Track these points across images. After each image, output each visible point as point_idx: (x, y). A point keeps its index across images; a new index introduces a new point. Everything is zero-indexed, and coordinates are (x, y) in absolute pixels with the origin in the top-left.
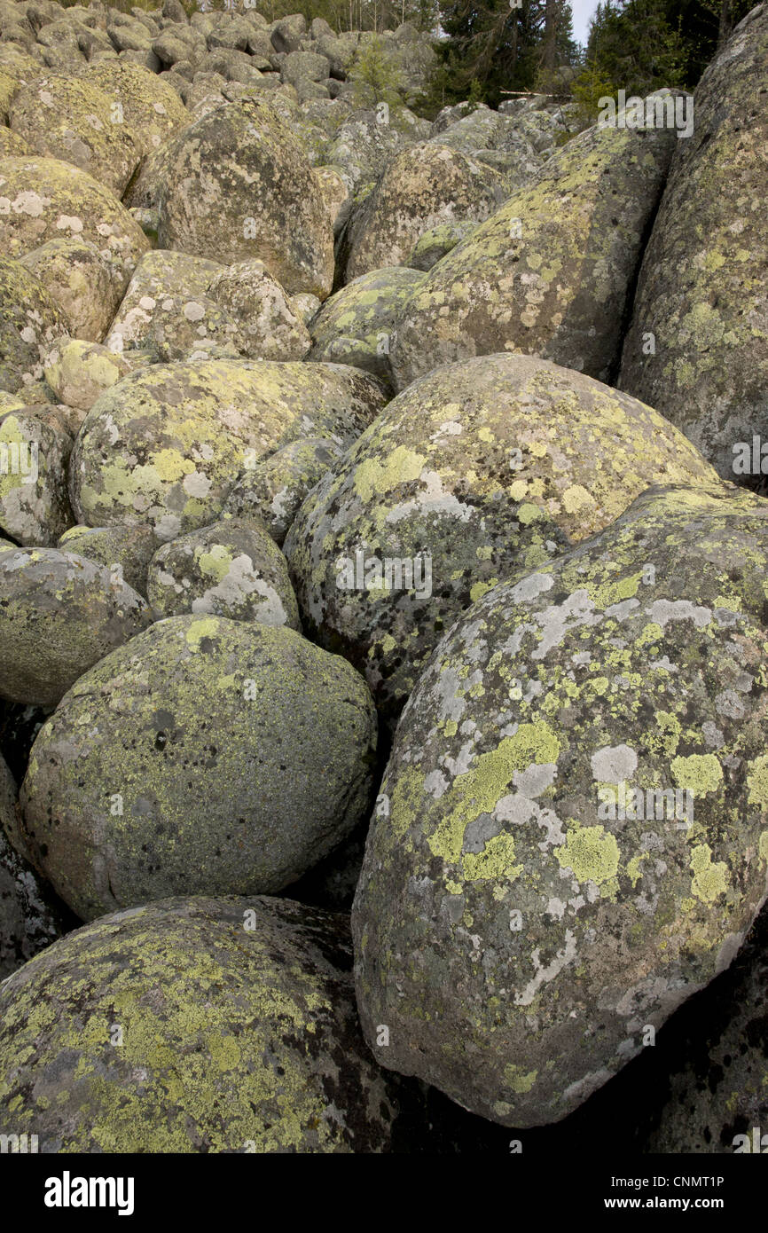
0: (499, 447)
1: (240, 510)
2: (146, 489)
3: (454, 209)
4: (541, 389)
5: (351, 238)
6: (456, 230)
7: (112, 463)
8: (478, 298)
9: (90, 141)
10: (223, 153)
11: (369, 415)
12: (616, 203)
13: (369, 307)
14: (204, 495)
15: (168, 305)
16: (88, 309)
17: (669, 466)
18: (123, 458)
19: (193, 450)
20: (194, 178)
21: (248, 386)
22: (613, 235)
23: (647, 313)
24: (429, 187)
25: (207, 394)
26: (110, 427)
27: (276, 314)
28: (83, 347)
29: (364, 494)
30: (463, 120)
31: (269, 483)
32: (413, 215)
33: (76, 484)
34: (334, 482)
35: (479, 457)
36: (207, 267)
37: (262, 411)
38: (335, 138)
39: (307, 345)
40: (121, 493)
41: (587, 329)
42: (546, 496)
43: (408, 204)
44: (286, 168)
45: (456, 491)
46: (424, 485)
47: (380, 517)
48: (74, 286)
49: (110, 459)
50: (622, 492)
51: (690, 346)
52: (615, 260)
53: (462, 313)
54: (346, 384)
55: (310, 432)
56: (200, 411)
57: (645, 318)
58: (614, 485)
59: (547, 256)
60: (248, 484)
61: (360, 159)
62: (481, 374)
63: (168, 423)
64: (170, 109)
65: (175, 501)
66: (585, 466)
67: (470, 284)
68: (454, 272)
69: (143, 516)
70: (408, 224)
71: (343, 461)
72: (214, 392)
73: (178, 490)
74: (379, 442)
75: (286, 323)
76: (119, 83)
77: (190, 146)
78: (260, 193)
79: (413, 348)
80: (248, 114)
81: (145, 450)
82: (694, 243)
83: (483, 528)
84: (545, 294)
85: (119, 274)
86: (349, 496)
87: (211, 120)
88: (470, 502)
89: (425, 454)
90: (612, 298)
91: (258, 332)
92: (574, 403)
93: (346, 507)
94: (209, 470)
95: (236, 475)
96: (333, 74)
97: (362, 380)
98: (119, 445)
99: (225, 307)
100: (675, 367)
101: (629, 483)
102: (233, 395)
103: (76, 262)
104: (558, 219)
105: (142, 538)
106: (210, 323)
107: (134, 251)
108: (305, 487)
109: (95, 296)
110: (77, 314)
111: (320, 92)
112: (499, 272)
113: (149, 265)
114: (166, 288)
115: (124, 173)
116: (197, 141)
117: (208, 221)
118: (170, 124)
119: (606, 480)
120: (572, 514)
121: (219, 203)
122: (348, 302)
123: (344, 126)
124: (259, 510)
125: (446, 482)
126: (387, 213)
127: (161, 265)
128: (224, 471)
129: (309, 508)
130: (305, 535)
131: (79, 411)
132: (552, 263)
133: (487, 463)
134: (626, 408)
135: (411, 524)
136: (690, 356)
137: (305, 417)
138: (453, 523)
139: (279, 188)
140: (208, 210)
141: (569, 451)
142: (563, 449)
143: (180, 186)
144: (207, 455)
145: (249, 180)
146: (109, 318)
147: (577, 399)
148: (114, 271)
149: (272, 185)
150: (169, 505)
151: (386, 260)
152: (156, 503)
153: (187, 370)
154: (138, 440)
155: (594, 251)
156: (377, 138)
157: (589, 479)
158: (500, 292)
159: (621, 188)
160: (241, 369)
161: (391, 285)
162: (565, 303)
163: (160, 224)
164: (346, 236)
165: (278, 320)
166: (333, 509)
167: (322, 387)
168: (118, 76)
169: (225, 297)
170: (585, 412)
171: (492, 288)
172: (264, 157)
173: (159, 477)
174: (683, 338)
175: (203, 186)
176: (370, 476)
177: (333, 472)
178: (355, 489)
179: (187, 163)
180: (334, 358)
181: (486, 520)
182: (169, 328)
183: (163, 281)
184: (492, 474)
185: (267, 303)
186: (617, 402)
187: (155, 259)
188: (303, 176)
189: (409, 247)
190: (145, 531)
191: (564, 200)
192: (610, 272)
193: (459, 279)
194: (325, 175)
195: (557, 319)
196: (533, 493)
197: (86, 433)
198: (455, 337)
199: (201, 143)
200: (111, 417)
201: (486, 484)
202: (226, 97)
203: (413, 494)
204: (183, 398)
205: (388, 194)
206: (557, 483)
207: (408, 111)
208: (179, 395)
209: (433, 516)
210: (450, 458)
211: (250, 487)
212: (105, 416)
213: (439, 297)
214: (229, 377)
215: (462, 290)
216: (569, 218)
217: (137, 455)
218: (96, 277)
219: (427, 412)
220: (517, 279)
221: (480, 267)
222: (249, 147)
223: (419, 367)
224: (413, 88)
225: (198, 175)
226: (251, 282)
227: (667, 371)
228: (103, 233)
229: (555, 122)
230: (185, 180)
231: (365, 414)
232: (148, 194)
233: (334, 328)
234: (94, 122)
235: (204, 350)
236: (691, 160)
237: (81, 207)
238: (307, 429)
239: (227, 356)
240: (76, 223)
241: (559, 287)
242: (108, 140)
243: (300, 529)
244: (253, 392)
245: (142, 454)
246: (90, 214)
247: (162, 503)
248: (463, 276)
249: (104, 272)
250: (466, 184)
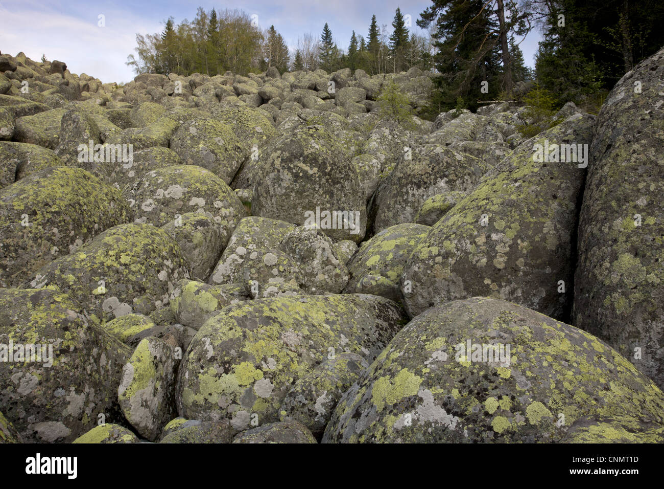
0: (475, 371)
1: (293, 409)
2: (228, 391)
3: (447, 182)
4: (504, 326)
5: (378, 202)
6: (448, 198)
7: (206, 372)
8: (462, 251)
9: (216, 151)
10: (295, 158)
11: (389, 331)
12: (553, 185)
13: (390, 251)
14: (267, 396)
15: (253, 256)
16: (202, 255)
17: (611, 384)
18: (214, 369)
19: (262, 362)
20: (276, 173)
21: (303, 314)
22: (555, 205)
23: (586, 258)
24: (429, 170)
25: (274, 322)
26: (208, 346)
27: (325, 259)
28: (196, 286)
29: (379, 405)
30: (452, 121)
31: (314, 388)
32: (419, 187)
33: (181, 386)
34: (358, 393)
35: (460, 378)
36: (281, 226)
37: (311, 332)
38: (369, 138)
39: (346, 278)
40: (210, 394)
41: (544, 268)
42: (514, 409)
43: (415, 181)
44: (334, 164)
45: (445, 405)
46: (421, 400)
47: (389, 424)
48: (195, 241)
49: (205, 369)
50: (574, 407)
51: (621, 284)
52: (558, 221)
53: (451, 261)
54: (372, 309)
55: (345, 346)
56: (268, 334)
57: (585, 262)
58: (567, 401)
59: (508, 221)
60: (299, 389)
61: (385, 149)
62: (460, 315)
63: (247, 343)
64: (265, 129)
65: (247, 401)
66: (542, 386)
67: (456, 241)
68: (444, 233)
69: (224, 412)
70: (416, 193)
71: (365, 376)
72: (279, 320)
73: (250, 392)
74: (389, 365)
75: (332, 264)
76: (236, 118)
77: (274, 155)
78: (317, 179)
79: (418, 284)
80: (312, 135)
81: (229, 363)
82: (612, 214)
83: (466, 435)
84: (509, 246)
85: (225, 231)
86: (368, 405)
87: (289, 140)
88: (455, 414)
89: (421, 376)
90: (560, 246)
91: (313, 271)
92: (530, 335)
93: (366, 414)
94: (272, 376)
95: (292, 380)
96: (368, 98)
97: (384, 305)
98: (213, 359)
99: (291, 255)
100: (613, 300)
101: (579, 400)
102: (292, 321)
103: (198, 227)
104: (513, 197)
105: (221, 431)
106: (281, 267)
107: (236, 216)
108: (340, 391)
109: (208, 246)
110: (195, 259)
111: (360, 108)
112: (476, 233)
113: (244, 226)
114: (254, 240)
115: (234, 168)
116: (279, 152)
117: (284, 197)
118: (265, 138)
119: (559, 397)
120: (535, 425)
121: (291, 187)
122: (374, 248)
123: (374, 131)
124: (306, 409)
125: (437, 397)
126: (401, 187)
127: (252, 226)
128: (283, 378)
129: (341, 411)
130: (337, 433)
131: (189, 328)
132: (512, 225)
133: (467, 383)
134: (571, 338)
135: (412, 430)
136: (622, 292)
137: (342, 336)
138: (443, 431)
139: (330, 175)
140: (284, 191)
141: (528, 373)
142: (524, 373)
143: (267, 178)
144: (272, 366)
145: (311, 172)
146: (216, 260)
147: (531, 333)
148: (221, 230)
149: (325, 174)
150: (243, 404)
151: (402, 216)
152: (234, 402)
153: (262, 305)
154: (225, 355)
155: (542, 216)
156: (396, 136)
157: (546, 396)
158: (477, 246)
159: (556, 175)
160: (298, 303)
161: (404, 236)
162: (525, 251)
163: (253, 199)
164: (374, 201)
165: (327, 262)
166: (357, 415)
167: (355, 311)
168: (236, 114)
169: (291, 249)
170: (539, 342)
171: (471, 243)
172: (320, 158)
173: (237, 382)
174: (615, 278)
175: (282, 177)
176: (383, 391)
177: (358, 384)
178: (372, 400)
179: (273, 164)
180: (364, 290)
181: (468, 429)
182: (253, 270)
183: (252, 237)
184: (471, 392)
185: (319, 251)
186: (563, 334)
187: (248, 222)
188: (345, 167)
189: (417, 207)
190: (224, 425)
191: (517, 184)
192: (556, 229)
193: (447, 238)
194: (360, 164)
195: (520, 262)
196: (503, 408)
197: (192, 350)
198: (447, 277)
199: (282, 153)
200: (209, 339)
201: (466, 400)
202: (300, 118)
203: (413, 406)
204: (258, 325)
205: (402, 175)
206: (521, 399)
207: (416, 117)
208: (255, 322)
209: (428, 424)
210: (439, 379)
211: (300, 391)
212: (206, 339)
213: (435, 250)
214: (290, 309)
215: (450, 246)
216: (522, 196)
217: (224, 366)
218: (210, 235)
219: (422, 344)
220: (488, 237)
221: (462, 230)
222: (311, 154)
223: (423, 297)
224: (420, 101)
225: (279, 171)
226: (309, 239)
227: (607, 302)
228: (217, 207)
229: (516, 118)
230: (271, 174)
231: (386, 330)
232: (248, 179)
233: (365, 267)
234: (219, 141)
235: (275, 285)
236: (601, 160)
237: (205, 192)
238: (343, 344)
239: (290, 290)
240: (201, 202)
241: (519, 241)
242: (226, 150)
243: (334, 427)
244: (306, 318)
245: (227, 366)
246: (210, 196)
247: (238, 401)
248: (450, 236)
249: (215, 232)
250: (454, 167)
